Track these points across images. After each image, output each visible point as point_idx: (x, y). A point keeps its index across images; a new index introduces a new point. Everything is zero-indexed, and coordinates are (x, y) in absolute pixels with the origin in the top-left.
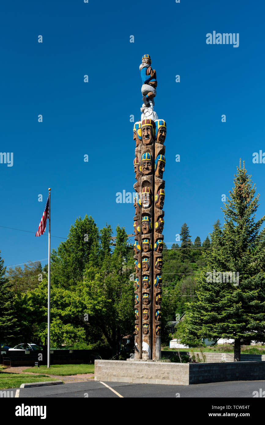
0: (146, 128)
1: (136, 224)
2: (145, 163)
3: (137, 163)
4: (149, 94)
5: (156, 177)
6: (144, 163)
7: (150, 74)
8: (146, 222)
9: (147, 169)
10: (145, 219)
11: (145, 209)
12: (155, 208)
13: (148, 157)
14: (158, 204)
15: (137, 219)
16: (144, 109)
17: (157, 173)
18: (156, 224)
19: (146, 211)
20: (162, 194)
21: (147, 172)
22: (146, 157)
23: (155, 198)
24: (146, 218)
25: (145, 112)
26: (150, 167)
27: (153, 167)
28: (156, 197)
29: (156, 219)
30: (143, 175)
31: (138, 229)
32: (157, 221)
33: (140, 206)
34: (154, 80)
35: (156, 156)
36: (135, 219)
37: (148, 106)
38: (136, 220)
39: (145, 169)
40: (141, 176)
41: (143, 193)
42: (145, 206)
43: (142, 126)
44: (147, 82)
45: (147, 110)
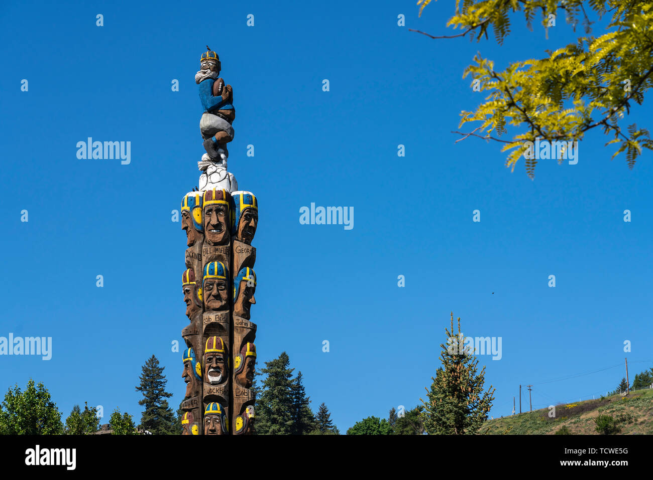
0: (214, 209)
1: (188, 418)
2: (213, 284)
3: (191, 281)
4: (218, 135)
5: (238, 315)
6: (211, 284)
7: (220, 93)
8: (214, 417)
9: (218, 297)
10: (212, 409)
11: (212, 387)
12: (235, 385)
13: (220, 272)
14: (243, 375)
15: (191, 407)
16: (208, 166)
17: (238, 307)
18: (237, 422)
19: (215, 391)
20: (251, 353)
21: (218, 304)
22: (216, 270)
23: (235, 362)
24: (215, 408)
25: (209, 171)
26: (224, 294)
27: (230, 293)
28: (238, 361)
29: (236, 409)
30: (206, 309)
31: (195, 429)
32: (240, 414)
33: (200, 379)
34: (228, 106)
35: (236, 269)
36: (187, 407)
37: (217, 160)
38: (190, 410)
39: (212, 298)
40: (201, 310)
41: (207, 350)
42: (211, 379)
43: (205, 203)
44: (213, 110)
45: (214, 169)
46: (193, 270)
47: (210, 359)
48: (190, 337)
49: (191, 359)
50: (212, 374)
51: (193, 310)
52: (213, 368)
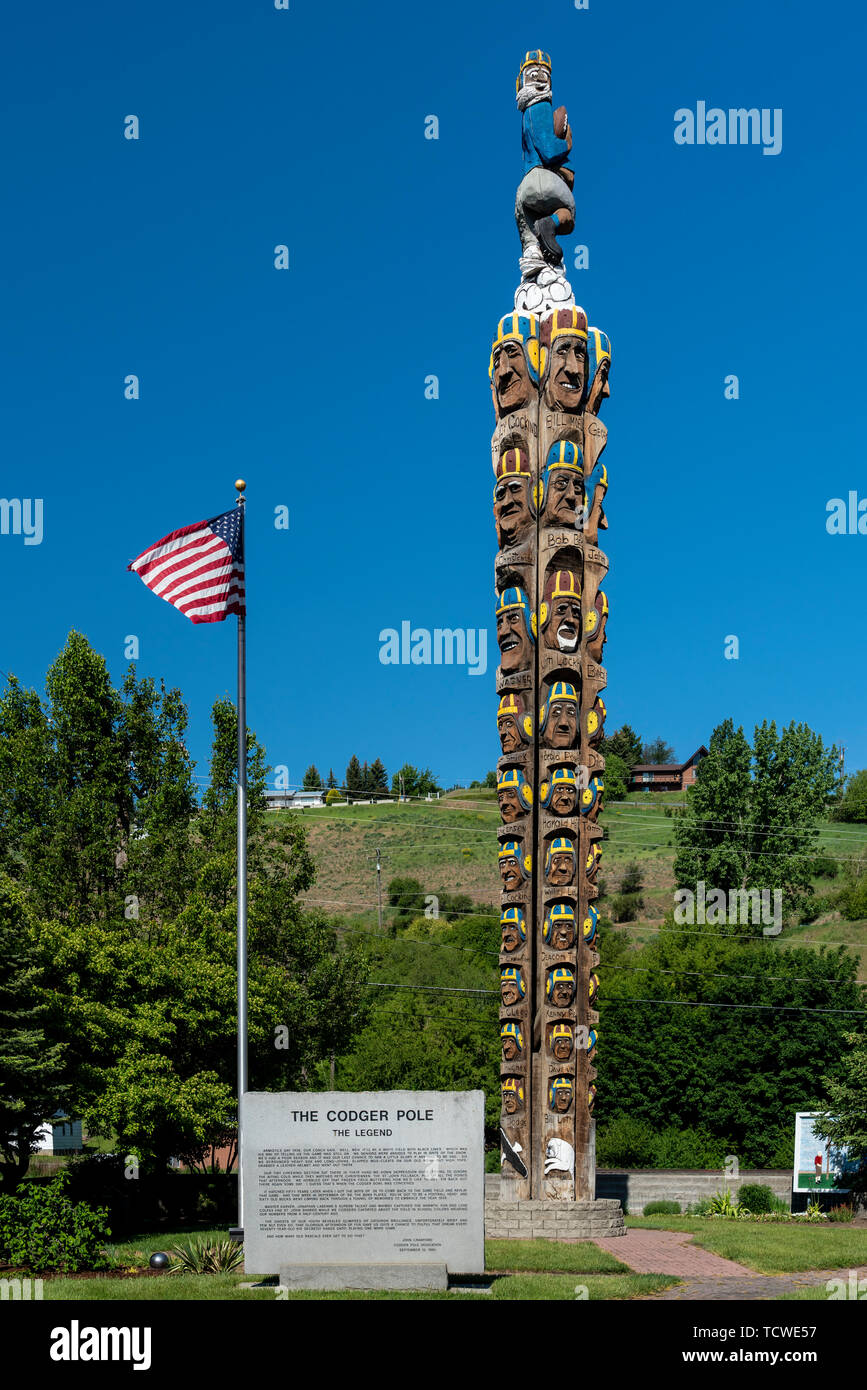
0: (574, 345)
1: (516, 705)
2: (567, 480)
3: (523, 469)
4: (561, 215)
5: (589, 541)
6: (565, 480)
8: (568, 706)
9: (572, 504)
10: (561, 691)
14: (597, 645)
17: (592, 527)
18: (590, 719)
19: (571, 662)
20: (607, 611)
21: (572, 517)
23: (587, 621)
25: (544, 278)
26: (580, 502)
28: (591, 619)
31: (527, 723)
32: (593, 708)
33: (533, 641)
36: (516, 686)
37: (553, 258)
38: (516, 692)
39: (564, 503)
40: (535, 526)
41: (557, 592)
42: (564, 642)
43: (556, 332)
44: (554, 164)
45: (553, 277)
46: (525, 451)
47: (563, 608)
48: (521, 568)
49: (523, 605)
50: (563, 633)
51: (523, 523)
52: (567, 623)
